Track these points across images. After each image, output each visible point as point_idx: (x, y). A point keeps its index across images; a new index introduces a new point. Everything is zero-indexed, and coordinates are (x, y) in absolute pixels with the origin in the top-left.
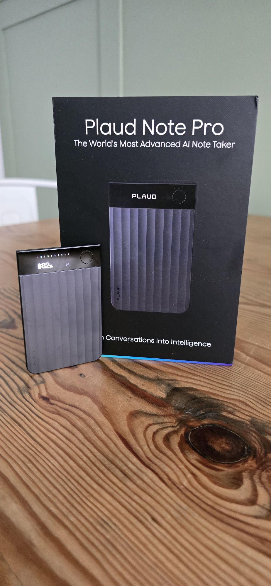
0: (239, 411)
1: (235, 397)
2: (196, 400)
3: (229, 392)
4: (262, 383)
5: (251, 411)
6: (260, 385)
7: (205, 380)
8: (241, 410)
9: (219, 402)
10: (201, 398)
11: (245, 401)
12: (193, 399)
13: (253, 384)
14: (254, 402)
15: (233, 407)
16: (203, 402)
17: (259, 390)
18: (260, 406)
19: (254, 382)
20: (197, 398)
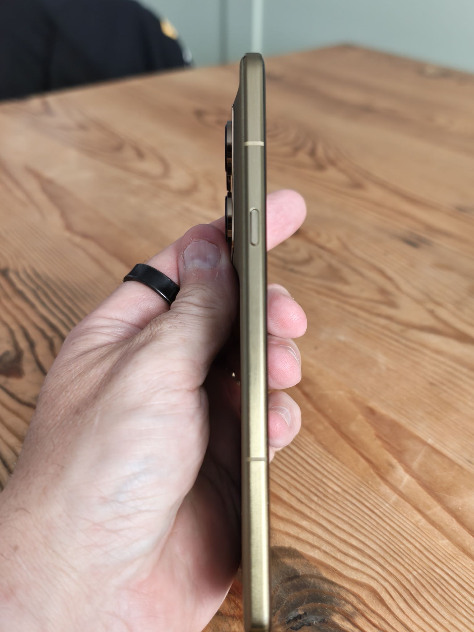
0: (363, 615)
1: (364, 579)
2: (295, 581)
3: (355, 565)
4: (417, 545)
5: (383, 616)
6: (413, 549)
7: (319, 531)
8: (368, 611)
9: (333, 588)
10: (305, 576)
11: (379, 589)
12: (290, 579)
13: (402, 546)
14: (393, 593)
15: (355, 601)
16: (305, 586)
17: (410, 563)
18: (402, 605)
19: (405, 542)
20: (297, 576)
